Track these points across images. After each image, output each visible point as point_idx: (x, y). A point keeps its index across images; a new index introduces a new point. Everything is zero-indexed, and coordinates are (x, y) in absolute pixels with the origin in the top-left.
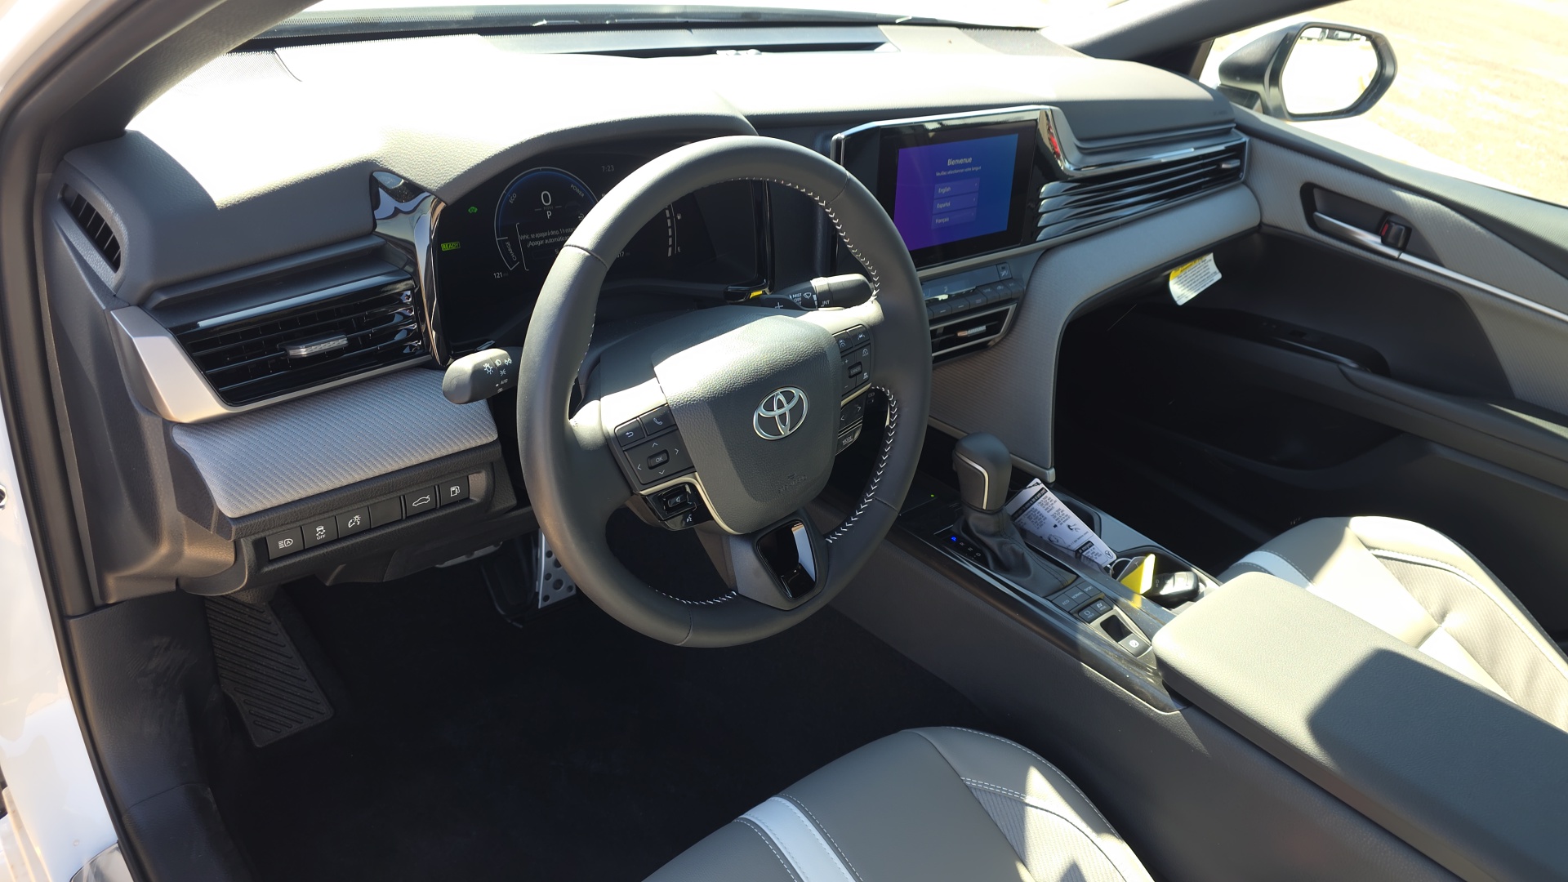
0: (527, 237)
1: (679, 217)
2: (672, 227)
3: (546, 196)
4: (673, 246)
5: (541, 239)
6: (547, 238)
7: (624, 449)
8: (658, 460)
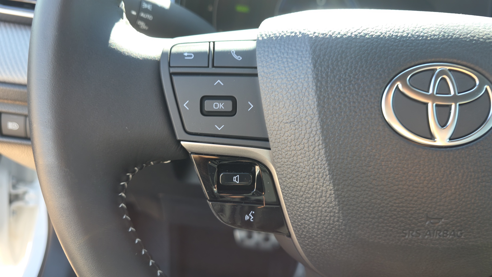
7: (172, 70)
8: (216, 106)
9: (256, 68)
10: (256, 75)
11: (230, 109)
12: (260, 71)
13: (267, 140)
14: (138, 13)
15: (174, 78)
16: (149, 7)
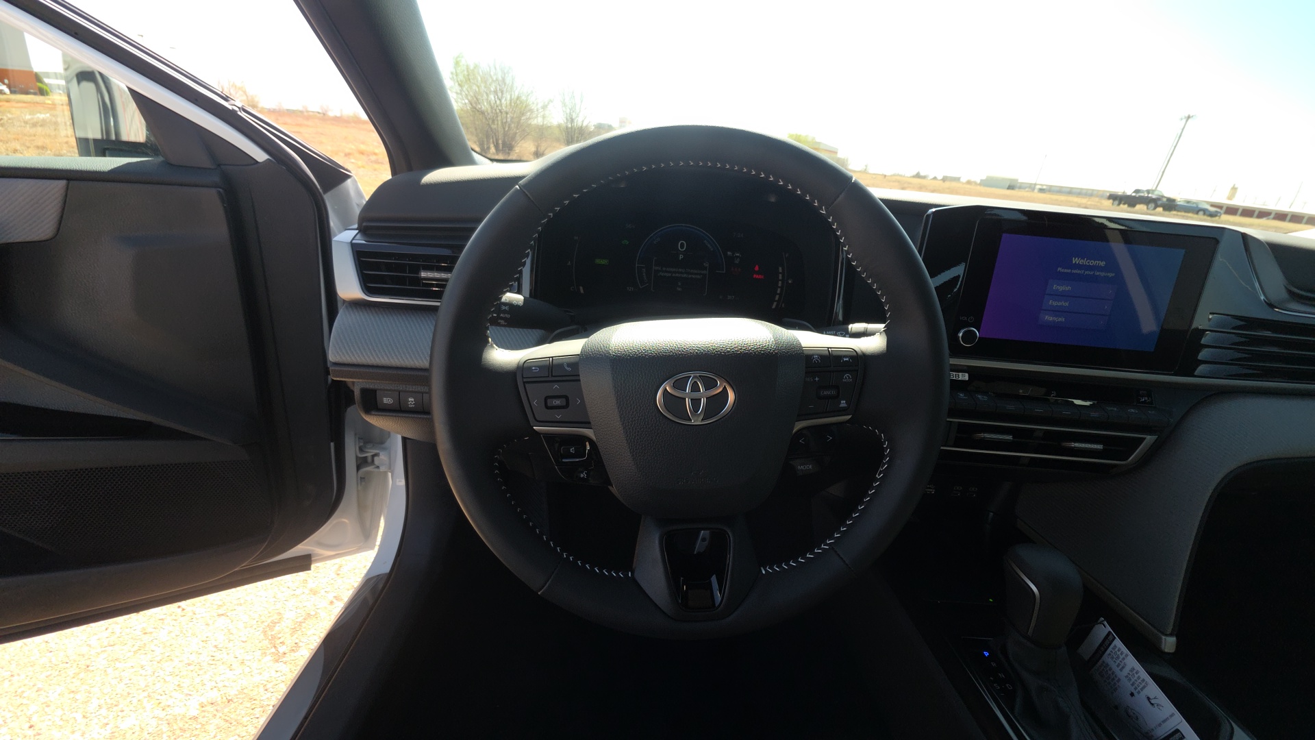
0: (660, 269)
1: (790, 282)
2: (782, 288)
3: (682, 244)
4: (778, 301)
5: (669, 272)
6: (675, 272)
7: (525, 380)
8: (555, 402)
9: (579, 375)
10: (579, 380)
11: (564, 404)
12: (581, 378)
13: (589, 423)
14: (498, 315)
15: (527, 385)
16: (507, 308)
